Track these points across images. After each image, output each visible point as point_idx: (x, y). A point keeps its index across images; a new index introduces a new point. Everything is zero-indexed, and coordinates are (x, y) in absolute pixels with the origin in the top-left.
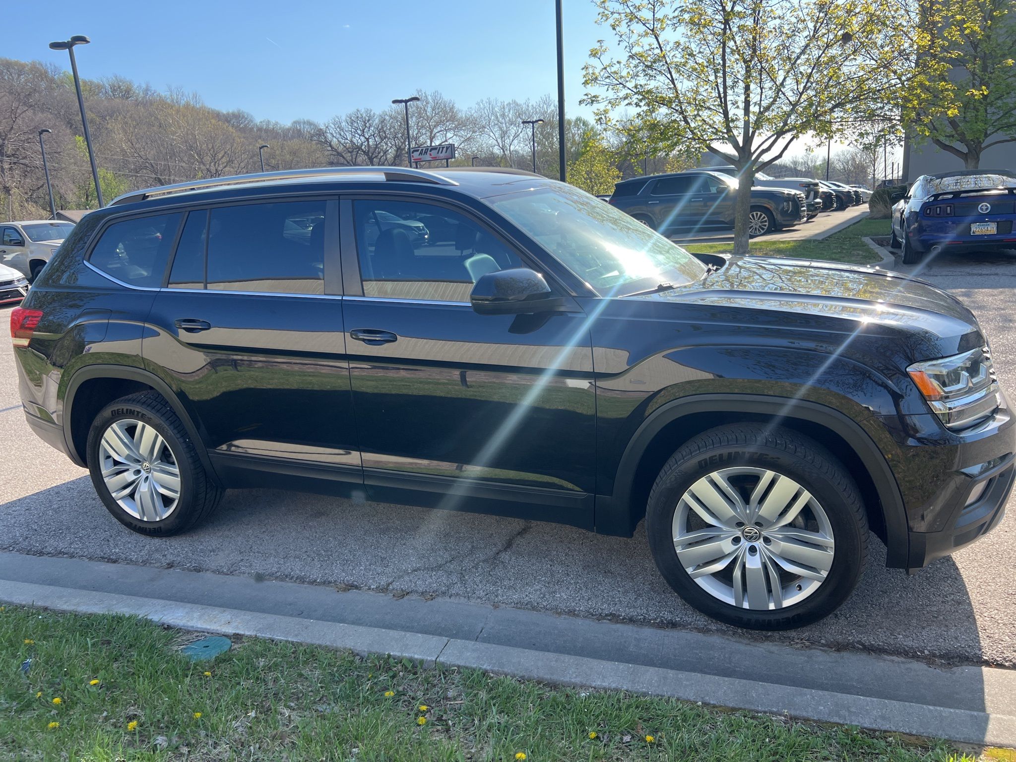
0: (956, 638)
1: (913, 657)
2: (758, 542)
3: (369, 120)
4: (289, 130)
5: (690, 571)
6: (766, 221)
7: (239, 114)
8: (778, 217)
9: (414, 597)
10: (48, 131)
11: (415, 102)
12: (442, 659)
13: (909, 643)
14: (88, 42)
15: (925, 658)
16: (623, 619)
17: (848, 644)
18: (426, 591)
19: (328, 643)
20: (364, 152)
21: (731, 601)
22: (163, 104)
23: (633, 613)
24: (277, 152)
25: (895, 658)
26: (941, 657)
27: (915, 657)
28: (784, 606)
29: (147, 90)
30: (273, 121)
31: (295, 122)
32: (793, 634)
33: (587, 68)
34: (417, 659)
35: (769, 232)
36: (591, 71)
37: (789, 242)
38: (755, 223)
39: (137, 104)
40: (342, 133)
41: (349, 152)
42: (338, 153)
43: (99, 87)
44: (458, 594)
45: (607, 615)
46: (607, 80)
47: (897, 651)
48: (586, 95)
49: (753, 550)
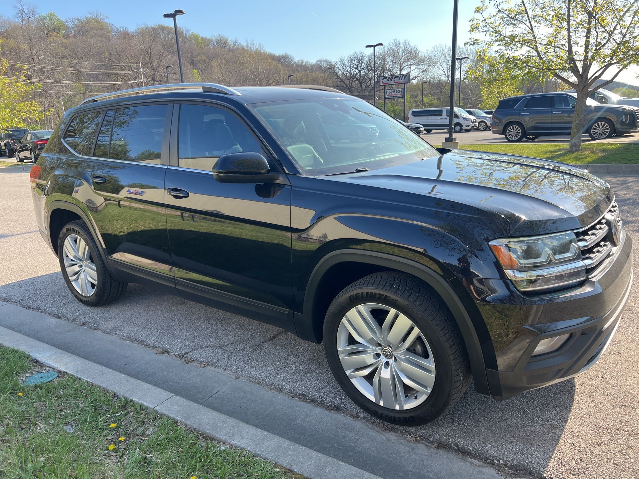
0: (532, 455)
1: (490, 463)
2: (391, 360)
3: (361, 59)
4: (314, 65)
5: (348, 373)
6: (608, 129)
7: (286, 56)
8: (618, 126)
9: (195, 364)
10: (171, 66)
11: (379, 47)
12: (157, 408)
13: (493, 452)
14: (184, 13)
15: (499, 465)
16: (308, 399)
17: (447, 445)
18: (203, 361)
19: (105, 386)
20: (357, 79)
21: (372, 399)
22: (243, 50)
23: (317, 395)
24: (304, 80)
25: (476, 462)
26: (511, 467)
27: (492, 464)
28: (405, 409)
29: (235, 42)
30: (305, 60)
31: (318, 61)
32: (413, 430)
33: (473, 20)
34: (144, 406)
35: (610, 136)
36: (475, 22)
37: (616, 144)
38: (600, 130)
39: (230, 50)
40: (345, 67)
41: (348, 79)
42: (341, 80)
43: (210, 41)
44: (220, 366)
45: (300, 395)
46: (485, 28)
47: (480, 456)
48: (470, 39)
49: (387, 364)
